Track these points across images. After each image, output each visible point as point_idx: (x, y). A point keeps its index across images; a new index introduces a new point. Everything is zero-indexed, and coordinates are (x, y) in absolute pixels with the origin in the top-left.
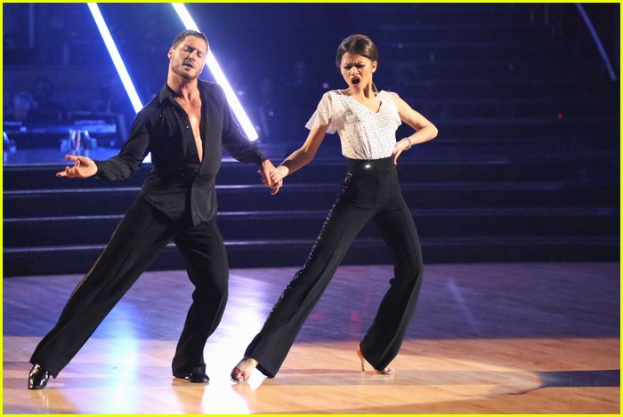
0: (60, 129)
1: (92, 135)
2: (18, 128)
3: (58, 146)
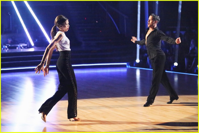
0: (16, 45)
1: (22, 46)
2: (8, 45)
3: (16, 48)
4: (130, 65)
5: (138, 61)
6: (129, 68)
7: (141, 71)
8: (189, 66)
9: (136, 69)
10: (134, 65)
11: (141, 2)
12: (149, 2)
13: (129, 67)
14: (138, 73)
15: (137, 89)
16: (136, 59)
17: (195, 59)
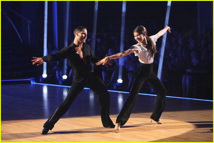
4: (35, 81)
5: (45, 75)
6: (33, 84)
7: (49, 89)
8: (108, 80)
9: (42, 86)
10: (41, 80)
11: (49, 2)
12: (58, 2)
13: (35, 83)
14: (45, 90)
15: (44, 110)
16: (42, 73)
17: (114, 72)
